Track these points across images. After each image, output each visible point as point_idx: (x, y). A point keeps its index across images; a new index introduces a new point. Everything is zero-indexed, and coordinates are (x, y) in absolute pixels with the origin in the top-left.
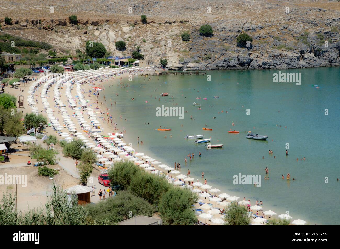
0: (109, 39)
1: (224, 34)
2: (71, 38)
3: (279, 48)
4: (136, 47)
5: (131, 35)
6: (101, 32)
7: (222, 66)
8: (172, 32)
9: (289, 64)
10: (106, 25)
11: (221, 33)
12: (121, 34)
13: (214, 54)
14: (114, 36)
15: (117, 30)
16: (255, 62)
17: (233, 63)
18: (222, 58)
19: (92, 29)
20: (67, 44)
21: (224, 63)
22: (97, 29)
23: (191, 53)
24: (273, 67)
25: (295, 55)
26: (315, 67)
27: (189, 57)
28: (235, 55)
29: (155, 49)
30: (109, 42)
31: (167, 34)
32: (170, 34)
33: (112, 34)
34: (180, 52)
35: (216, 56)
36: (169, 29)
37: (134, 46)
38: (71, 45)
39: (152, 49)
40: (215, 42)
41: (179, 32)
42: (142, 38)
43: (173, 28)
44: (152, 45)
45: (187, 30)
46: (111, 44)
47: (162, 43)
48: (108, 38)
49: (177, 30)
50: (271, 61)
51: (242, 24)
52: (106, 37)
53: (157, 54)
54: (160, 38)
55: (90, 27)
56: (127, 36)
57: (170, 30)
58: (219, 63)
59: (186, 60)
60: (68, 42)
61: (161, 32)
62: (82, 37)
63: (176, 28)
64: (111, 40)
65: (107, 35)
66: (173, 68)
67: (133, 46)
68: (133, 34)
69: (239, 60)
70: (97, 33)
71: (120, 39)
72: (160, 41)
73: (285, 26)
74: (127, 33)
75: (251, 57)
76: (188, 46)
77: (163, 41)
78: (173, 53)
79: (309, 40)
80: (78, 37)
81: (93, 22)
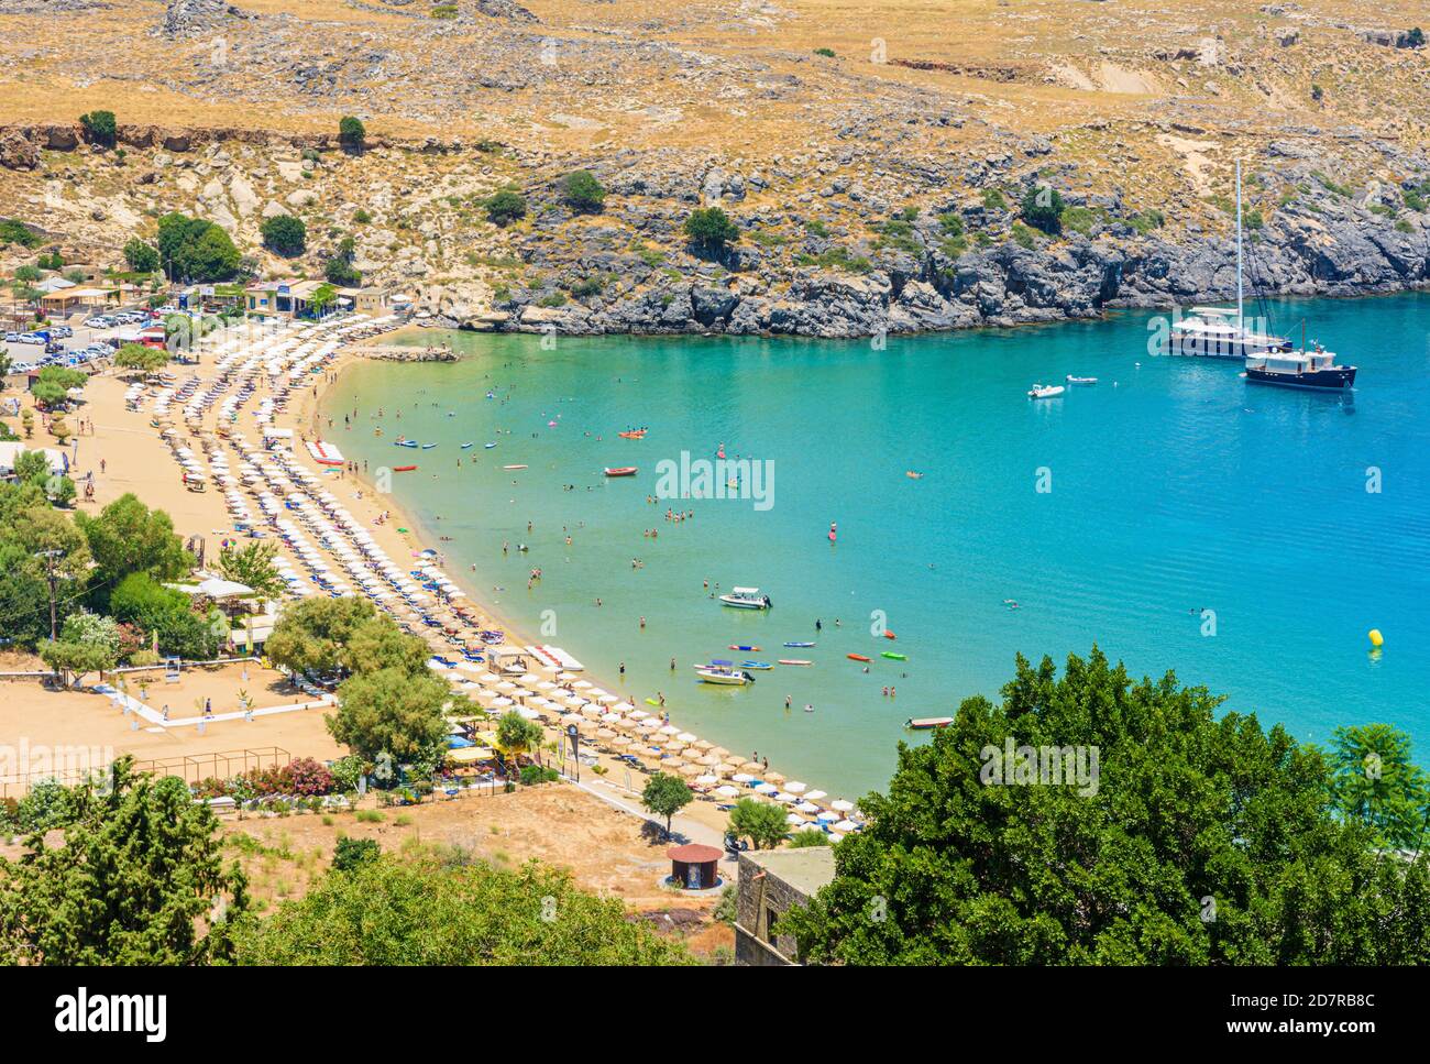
0: (237, 207)
1: (639, 206)
2: (103, 200)
3: (826, 262)
4: (338, 241)
5: (310, 193)
6: (204, 180)
7: (641, 323)
8: (453, 184)
9: (860, 321)
10: (217, 150)
11: (632, 202)
12: (275, 189)
13: (612, 280)
14: (251, 195)
15: (261, 172)
16: (747, 308)
17: (677, 310)
18: (641, 292)
19: (169, 166)
20: (94, 226)
21: (646, 312)
22: (187, 165)
23: (532, 269)
24: (807, 329)
25: (876, 287)
26: (938, 330)
27: (525, 285)
28: (684, 284)
29: (404, 252)
30: (237, 215)
31: (436, 193)
32: (447, 193)
33: (243, 188)
34: (491, 263)
35: (619, 285)
36: (443, 174)
37: (332, 236)
38: (108, 231)
39: (394, 249)
40: (610, 235)
41: (480, 186)
42: (350, 205)
43: (457, 170)
44: (390, 236)
45: (507, 180)
46: (245, 226)
47: (426, 227)
48: (231, 199)
49: (471, 178)
50: (801, 306)
51: (699, 174)
52: (224, 198)
53: (415, 268)
54: (415, 208)
55: (162, 157)
56: (298, 197)
57: (446, 179)
58: (630, 308)
59: (516, 294)
60: (96, 217)
61: (416, 184)
62: (139, 195)
63: (465, 172)
64: (243, 210)
65: (228, 191)
66: (477, 325)
67: (326, 238)
68: (317, 187)
69: (695, 301)
70: (187, 182)
71: (274, 210)
72: (418, 218)
73: (841, 185)
74: (296, 186)
75: (735, 291)
76: (516, 241)
77: (429, 219)
78: (468, 268)
79: (918, 236)
80: (122, 195)
81: (169, 140)
